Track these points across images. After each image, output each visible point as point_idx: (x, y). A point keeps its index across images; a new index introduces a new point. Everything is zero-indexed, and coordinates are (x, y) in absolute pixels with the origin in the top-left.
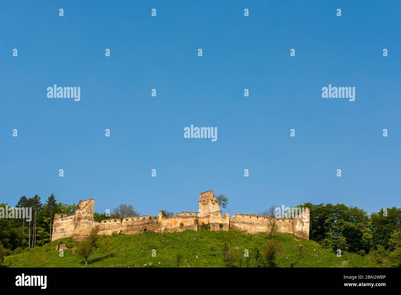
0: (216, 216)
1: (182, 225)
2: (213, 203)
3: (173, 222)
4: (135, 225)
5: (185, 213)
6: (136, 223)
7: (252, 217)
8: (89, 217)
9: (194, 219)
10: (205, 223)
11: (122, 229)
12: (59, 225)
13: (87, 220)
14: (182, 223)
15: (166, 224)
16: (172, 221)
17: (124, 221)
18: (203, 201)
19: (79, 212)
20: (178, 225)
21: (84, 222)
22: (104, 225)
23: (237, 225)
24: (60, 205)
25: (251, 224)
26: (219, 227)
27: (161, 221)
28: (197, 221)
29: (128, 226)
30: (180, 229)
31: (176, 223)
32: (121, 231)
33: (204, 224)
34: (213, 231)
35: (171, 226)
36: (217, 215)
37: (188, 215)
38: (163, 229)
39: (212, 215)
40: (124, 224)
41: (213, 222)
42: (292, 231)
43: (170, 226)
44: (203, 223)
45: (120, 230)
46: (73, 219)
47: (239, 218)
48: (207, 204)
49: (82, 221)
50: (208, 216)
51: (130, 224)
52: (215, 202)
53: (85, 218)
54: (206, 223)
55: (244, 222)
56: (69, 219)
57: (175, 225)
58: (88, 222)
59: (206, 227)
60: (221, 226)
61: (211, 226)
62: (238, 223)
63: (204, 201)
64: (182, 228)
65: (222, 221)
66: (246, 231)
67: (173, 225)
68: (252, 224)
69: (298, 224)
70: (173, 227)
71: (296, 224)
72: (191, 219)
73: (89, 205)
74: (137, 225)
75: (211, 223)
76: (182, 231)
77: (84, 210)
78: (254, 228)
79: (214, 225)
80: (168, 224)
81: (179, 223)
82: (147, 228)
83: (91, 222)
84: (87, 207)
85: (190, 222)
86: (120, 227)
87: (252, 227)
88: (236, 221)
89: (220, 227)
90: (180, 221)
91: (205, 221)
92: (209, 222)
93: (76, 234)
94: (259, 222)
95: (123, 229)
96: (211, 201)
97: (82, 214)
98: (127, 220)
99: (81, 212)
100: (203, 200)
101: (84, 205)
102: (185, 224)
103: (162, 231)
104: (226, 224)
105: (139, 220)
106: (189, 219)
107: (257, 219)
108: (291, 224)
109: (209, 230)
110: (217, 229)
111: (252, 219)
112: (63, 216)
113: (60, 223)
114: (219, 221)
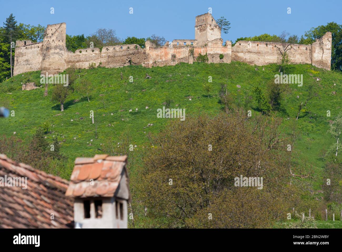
0: (215, 46)
1: (174, 56)
2: (212, 29)
3: (163, 53)
4: (118, 56)
5: (178, 41)
6: (119, 54)
7: (259, 45)
8: (60, 46)
9: (189, 49)
10: (202, 54)
11: (102, 61)
12: (22, 55)
13: (58, 50)
14: (174, 55)
15: (155, 56)
16: (162, 52)
17: (104, 50)
18: (200, 26)
19: (48, 39)
20: (170, 57)
21: (54, 53)
22: (80, 56)
23: (241, 55)
24: (21, 26)
25: (258, 53)
26: (219, 59)
27: (149, 52)
28: (192, 52)
29: (109, 57)
30: (172, 62)
31: (166, 54)
32: (101, 63)
33: (201, 55)
34: (211, 64)
35: (161, 59)
36: (216, 44)
37: (182, 43)
38: (151, 62)
39: (210, 44)
40: (104, 55)
41: (212, 53)
42: (310, 60)
43: (159, 58)
44: (200, 54)
45: (99, 62)
46: (39, 49)
47: (243, 46)
48: (204, 30)
49: (52, 51)
50: (206, 45)
51: (111, 55)
52: (215, 27)
53: (56, 47)
54: (203, 54)
55: (250, 51)
56: (35, 48)
57: (167, 57)
58: (60, 53)
59: (203, 58)
60: (221, 57)
61: (209, 57)
62: (242, 52)
63: (201, 26)
64: (174, 60)
65: (223, 51)
66: (253, 62)
67: (163, 57)
68: (259, 53)
69: (316, 51)
70: (164, 59)
71: (315, 52)
72: (184, 49)
73: (59, 30)
74: (120, 56)
75: (210, 54)
76: (174, 65)
77: (54, 38)
78: (261, 58)
79: (213, 56)
80: (158, 55)
81: (170, 55)
82: (133, 60)
83: (63, 52)
84: (57, 34)
85: (183, 53)
86: (98, 59)
87: (260, 57)
88: (240, 51)
89: (221, 59)
90: (171, 51)
91: (202, 51)
92: (206, 53)
93: (45, 67)
94: (269, 50)
95: (103, 60)
96: (208, 26)
97: (51, 42)
98: (107, 49)
99: (49, 40)
100: (200, 24)
101: (54, 30)
102: (178, 56)
103: (150, 65)
104: (227, 54)
105: (122, 50)
106: (183, 50)
107: (266, 47)
108: (309, 51)
109: (206, 62)
110: (217, 61)
111: (260, 47)
112: (26, 44)
113: (23, 52)
114: (218, 51)
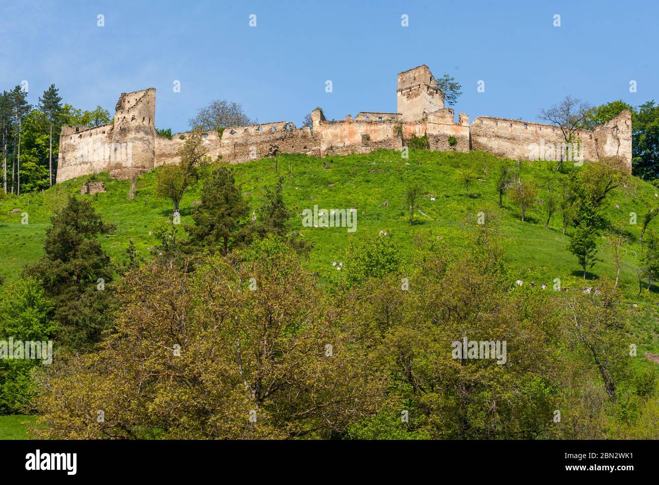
0: (441, 121)
1: (366, 138)
2: (431, 94)
3: (345, 132)
4: (253, 143)
5: (368, 114)
6: (253, 139)
7: (514, 126)
8: (145, 127)
9: (393, 126)
10: (417, 135)
11: (223, 153)
12: (74, 148)
13: (141, 134)
14: (366, 135)
15: (331, 136)
16: (344, 130)
17: (226, 134)
18: (407, 89)
19: (123, 115)
20: (358, 138)
21: (135, 138)
22: (181, 144)
23: (483, 140)
25: (512, 139)
26: (448, 144)
27: (319, 130)
28: (399, 131)
29: (236, 145)
30: (364, 148)
31: (352, 134)
32: (220, 157)
33: (415, 136)
34: (435, 152)
35: (341, 142)
36: (443, 117)
37: (374, 118)
38: (324, 147)
39: (431, 118)
40: (226, 142)
41: (435, 133)
42: (597, 157)
43: (339, 140)
44: (413, 135)
45: (217, 154)
46: (106, 134)
47: (487, 125)
48: (416, 95)
49: (132, 135)
50: (423, 120)
51: (240, 141)
52: (435, 92)
53: (138, 129)
54: (420, 134)
55: (499, 134)
56: (97, 134)
57: (352, 140)
58: (145, 139)
59: (418, 144)
60: (453, 141)
61: (431, 140)
62: (485, 136)
63: (410, 88)
64: (367, 145)
65: (455, 130)
66: (504, 154)
67: (347, 139)
68: (514, 139)
69: (609, 142)
70: (347, 143)
71: (605, 142)
72: (385, 125)
73: (145, 100)
74: (257, 143)
75: (431, 135)
76: (368, 152)
77: (135, 113)
78: (518, 148)
79: (437, 139)
80: (336, 136)
81: (359, 135)
82: (281, 148)
83: (150, 137)
84: (140, 106)
85: (383, 132)
86: (216, 149)
87: (515, 147)
88: (481, 133)
89: (452, 144)
90: (361, 129)
91: (417, 130)
92: (426, 133)
93: (117, 164)
94: (529, 136)
95: (225, 152)
96: (426, 88)
97: (129, 120)
98: (232, 133)
99: (127, 116)
100: (408, 86)
101: (133, 102)
102: (372, 137)
103: (321, 152)
104: (462, 138)
105: (260, 132)
106: (382, 127)
107: (525, 131)
108: (594, 141)
109: (426, 149)
110: (445, 147)
111: (516, 129)
112: (80, 131)
113: (74, 144)
114: (447, 130)
